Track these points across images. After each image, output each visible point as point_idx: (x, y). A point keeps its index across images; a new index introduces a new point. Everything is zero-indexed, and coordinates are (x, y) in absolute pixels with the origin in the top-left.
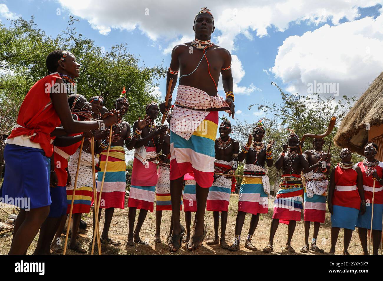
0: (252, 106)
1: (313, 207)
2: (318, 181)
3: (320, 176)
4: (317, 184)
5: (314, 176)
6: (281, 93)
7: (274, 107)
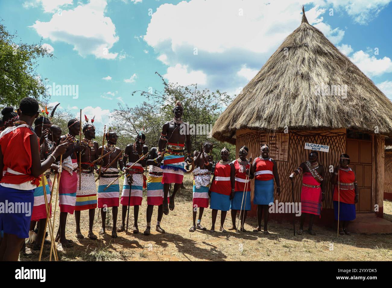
0: (134, 92)
1: (200, 196)
2: (203, 176)
3: (205, 171)
4: (203, 178)
5: (201, 172)
6: (164, 82)
7: (156, 93)
